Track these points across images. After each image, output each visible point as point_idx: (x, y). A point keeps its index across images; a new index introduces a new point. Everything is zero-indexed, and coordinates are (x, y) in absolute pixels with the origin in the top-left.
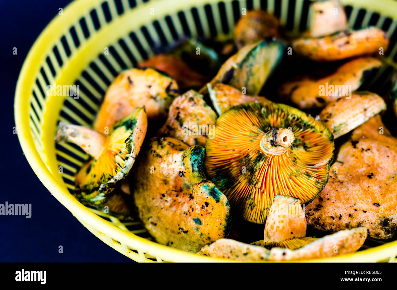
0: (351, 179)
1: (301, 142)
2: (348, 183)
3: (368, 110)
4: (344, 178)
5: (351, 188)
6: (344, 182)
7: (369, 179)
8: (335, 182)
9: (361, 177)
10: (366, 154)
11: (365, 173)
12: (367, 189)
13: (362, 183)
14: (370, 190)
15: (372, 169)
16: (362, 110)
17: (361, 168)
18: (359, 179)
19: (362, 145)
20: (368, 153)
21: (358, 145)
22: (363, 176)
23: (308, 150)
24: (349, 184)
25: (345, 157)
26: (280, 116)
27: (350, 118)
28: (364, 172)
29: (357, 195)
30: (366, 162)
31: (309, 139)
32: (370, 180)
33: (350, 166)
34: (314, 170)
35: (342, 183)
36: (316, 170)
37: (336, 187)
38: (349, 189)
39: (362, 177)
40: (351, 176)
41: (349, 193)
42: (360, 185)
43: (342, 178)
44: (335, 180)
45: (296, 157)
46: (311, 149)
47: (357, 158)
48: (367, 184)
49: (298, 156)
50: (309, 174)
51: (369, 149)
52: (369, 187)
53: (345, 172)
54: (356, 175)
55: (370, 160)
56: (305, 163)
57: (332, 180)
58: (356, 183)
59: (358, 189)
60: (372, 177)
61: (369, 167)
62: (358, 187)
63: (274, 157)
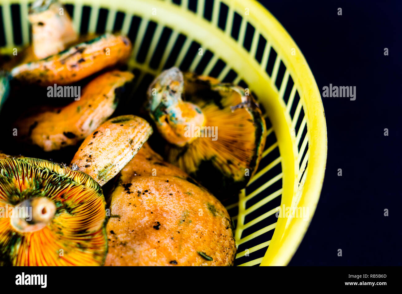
0: (135, 236)
1: (62, 205)
2: (132, 243)
3: (135, 141)
4: (126, 237)
5: (138, 249)
6: (128, 243)
7: (157, 230)
8: (116, 246)
9: (146, 231)
10: (145, 198)
11: (149, 223)
12: (158, 244)
13: (150, 238)
14: (161, 245)
15: (156, 217)
16: (127, 143)
17: (143, 218)
18: (145, 234)
19: (137, 186)
20: (147, 196)
21: (132, 189)
22: (147, 228)
23: (72, 212)
24: (134, 243)
25: (120, 208)
26: (27, 175)
27: (115, 157)
28: (147, 222)
29: (147, 256)
30: (147, 208)
31: (70, 198)
32: (158, 232)
33: (129, 218)
34: (87, 238)
35: (124, 244)
36: (90, 237)
37: (119, 252)
38: (136, 251)
39: (148, 231)
40: (134, 232)
41: (137, 257)
42: (148, 242)
43: (123, 238)
44: (116, 243)
45: (60, 227)
46: (76, 211)
47: (135, 206)
48: (156, 238)
49: (62, 224)
50: (83, 245)
51: (146, 191)
52: (159, 242)
53: (125, 229)
54: (140, 229)
55: (151, 205)
56: (73, 230)
57: (112, 244)
58: (142, 241)
59: (147, 248)
60: (159, 227)
61: (151, 214)
62: (146, 245)
63: (32, 235)
